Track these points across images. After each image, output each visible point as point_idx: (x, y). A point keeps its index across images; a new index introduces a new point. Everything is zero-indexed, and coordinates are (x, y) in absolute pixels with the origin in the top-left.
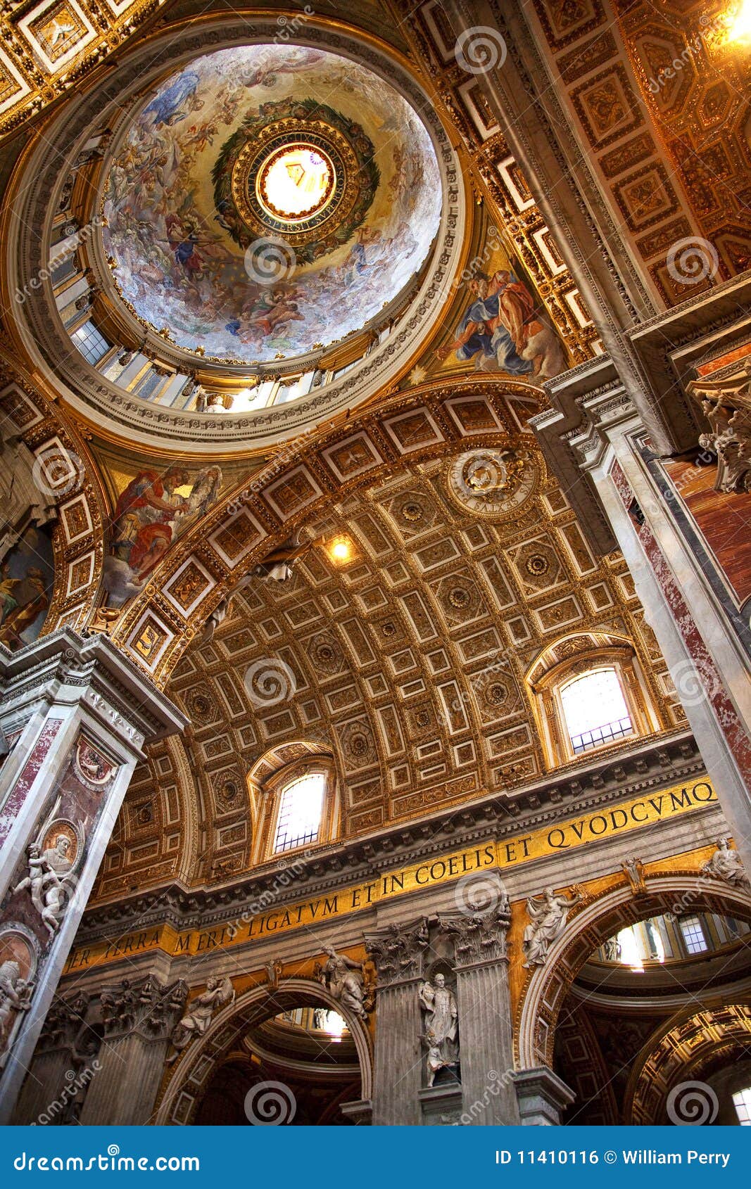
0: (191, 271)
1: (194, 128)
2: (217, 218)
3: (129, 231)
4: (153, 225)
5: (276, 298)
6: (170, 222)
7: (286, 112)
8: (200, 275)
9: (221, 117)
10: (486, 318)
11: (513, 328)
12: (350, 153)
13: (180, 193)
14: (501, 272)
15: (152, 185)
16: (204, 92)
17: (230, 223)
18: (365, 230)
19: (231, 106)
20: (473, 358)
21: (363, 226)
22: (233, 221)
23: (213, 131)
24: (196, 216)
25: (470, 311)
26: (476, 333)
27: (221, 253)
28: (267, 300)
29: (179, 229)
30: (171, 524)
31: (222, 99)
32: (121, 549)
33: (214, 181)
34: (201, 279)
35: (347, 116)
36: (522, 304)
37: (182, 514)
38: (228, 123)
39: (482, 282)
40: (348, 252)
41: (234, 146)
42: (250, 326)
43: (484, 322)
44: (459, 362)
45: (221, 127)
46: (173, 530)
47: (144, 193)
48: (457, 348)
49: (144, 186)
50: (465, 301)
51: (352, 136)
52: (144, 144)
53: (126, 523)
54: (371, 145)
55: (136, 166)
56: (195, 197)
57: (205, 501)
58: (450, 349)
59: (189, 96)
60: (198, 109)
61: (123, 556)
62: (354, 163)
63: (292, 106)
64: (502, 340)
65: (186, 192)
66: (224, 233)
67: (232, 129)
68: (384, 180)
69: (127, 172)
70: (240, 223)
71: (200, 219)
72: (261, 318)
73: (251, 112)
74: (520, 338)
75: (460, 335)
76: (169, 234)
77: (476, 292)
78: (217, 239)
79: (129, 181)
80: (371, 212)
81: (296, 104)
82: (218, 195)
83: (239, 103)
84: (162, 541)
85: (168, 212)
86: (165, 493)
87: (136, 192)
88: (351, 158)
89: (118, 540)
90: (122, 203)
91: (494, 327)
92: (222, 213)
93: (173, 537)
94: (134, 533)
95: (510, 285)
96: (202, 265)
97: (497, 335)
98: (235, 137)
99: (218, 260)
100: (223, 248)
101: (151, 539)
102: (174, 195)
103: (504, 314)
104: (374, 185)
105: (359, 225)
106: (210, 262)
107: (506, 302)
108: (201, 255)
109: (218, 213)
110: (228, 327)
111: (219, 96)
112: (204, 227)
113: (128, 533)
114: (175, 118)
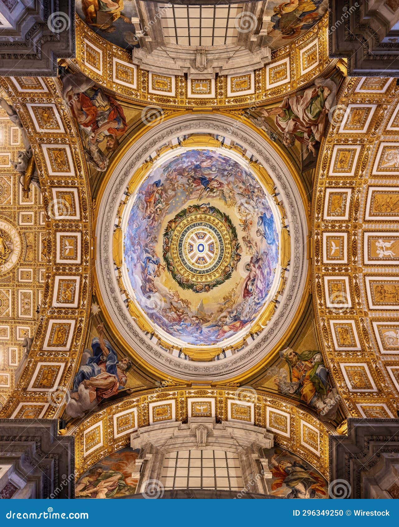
0: (195, 179)
1: (251, 224)
2: (209, 204)
3: (231, 168)
4: (225, 178)
5: (158, 210)
6: (221, 184)
7: (232, 264)
8: (190, 181)
9: (248, 237)
10: (108, 363)
11: (97, 380)
12: (199, 280)
13: (230, 197)
14: (126, 380)
15: (241, 190)
16: (262, 240)
17: (202, 208)
18: (164, 269)
19: (249, 245)
20: (91, 348)
21: (166, 269)
22: (203, 210)
23: (244, 229)
24: (216, 196)
25: (115, 354)
26: (103, 355)
27: (192, 196)
28: (160, 205)
29: (216, 186)
30: (89, 129)
31: (254, 244)
32: (93, 93)
33: (225, 214)
34: (188, 181)
35: (214, 288)
36: (106, 390)
37: (91, 138)
38: (243, 238)
39: (125, 367)
40: (159, 255)
41: (232, 233)
42: (154, 192)
43: (106, 361)
44: (92, 338)
45: (244, 234)
46: (86, 128)
47: (241, 185)
48: (99, 339)
49: (244, 187)
50: (120, 353)
51: (206, 285)
52: (260, 202)
53: (106, 103)
54: (198, 292)
55: (254, 192)
56: (224, 201)
57: (90, 154)
58: (101, 334)
59: (265, 234)
60: (257, 232)
61: (89, 92)
62: (194, 279)
63: (233, 268)
64: (93, 371)
65: (228, 199)
66: (200, 203)
67: (240, 237)
68: (180, 289)
69: (255, 187)
70: (200, 212)
71: (213, 197)
72: (154, 198)
73: (241, 251)
74: (91, 384)
75: (105, 344)
76: (217, 181)
77: (122, 361)
78: (200, 198)
79: (250, 185)
80: (170, 276)
81: (232, 271)
82: (218, 211)
83: (248, 248)
84: (83, 119)
85: (226, 187)
86: (108, 134)
87: (243, 183)
88: (197, 279)
89: (99, 94)
90: (244, 175)
91: (102, 367)
92: (209, 207)
93: (82, 127)
94: (97, 105)
95: (118, 385)
96: (194, 185)
97: (97, 368)
98: (236, 236)
99: (191, 193)
100: (195, 198)
101: (88, 112)
102: (231, 194)
103: (105, 376)
104: (180, 284)
105: (168, 267)
106: (193, 189)
107: (111, 379)
108: (198, 187)
109: (210, 206)
110: (159, 181)
111: (256, 244)
112: (208, 197)
113: (100, 102)
114: (261, 222)
